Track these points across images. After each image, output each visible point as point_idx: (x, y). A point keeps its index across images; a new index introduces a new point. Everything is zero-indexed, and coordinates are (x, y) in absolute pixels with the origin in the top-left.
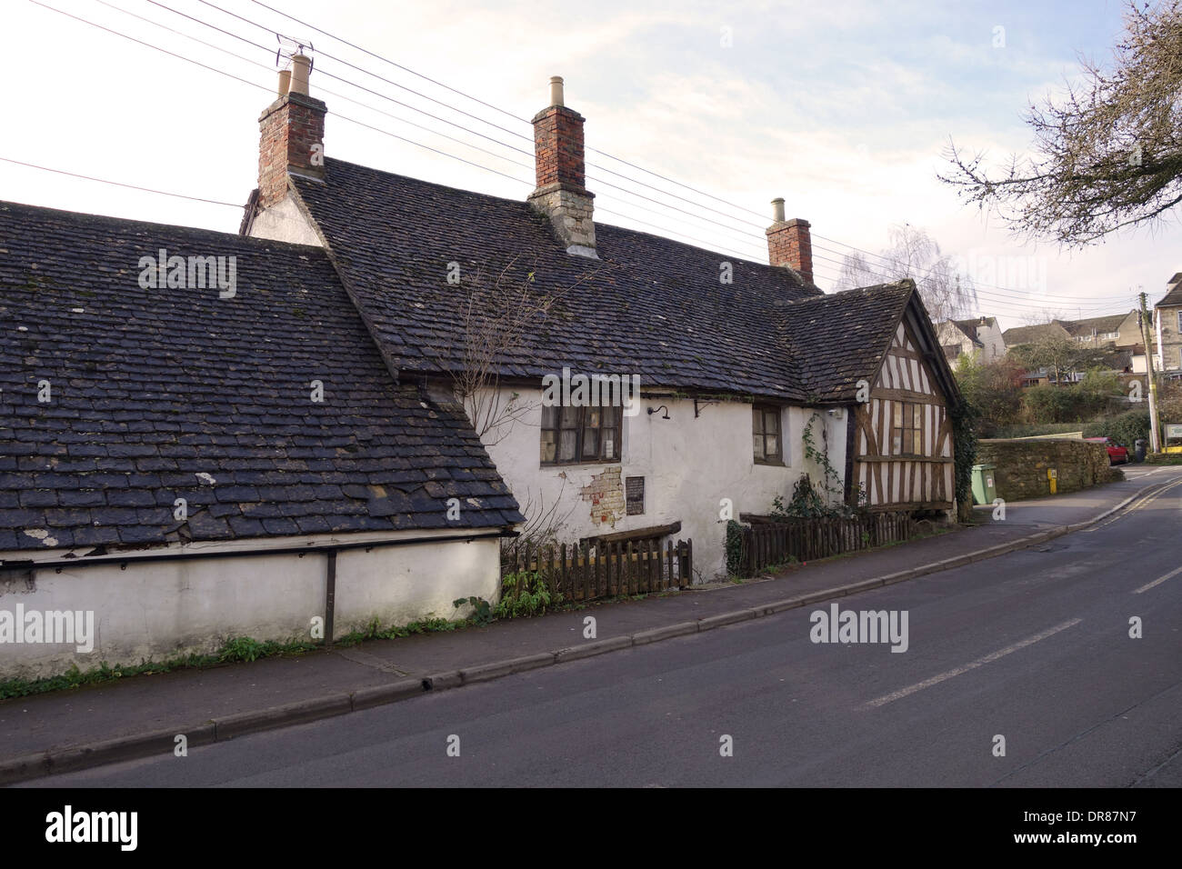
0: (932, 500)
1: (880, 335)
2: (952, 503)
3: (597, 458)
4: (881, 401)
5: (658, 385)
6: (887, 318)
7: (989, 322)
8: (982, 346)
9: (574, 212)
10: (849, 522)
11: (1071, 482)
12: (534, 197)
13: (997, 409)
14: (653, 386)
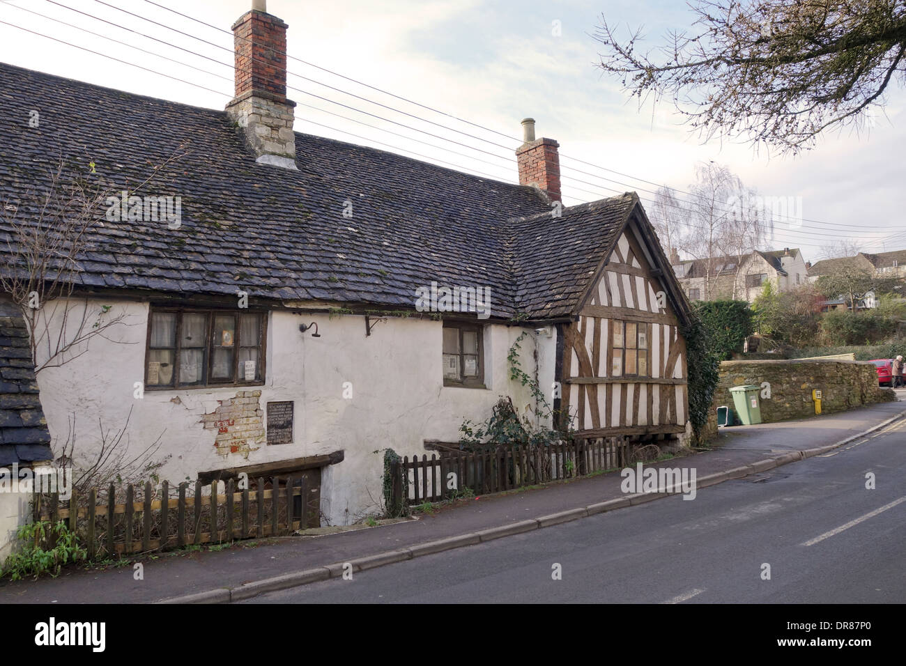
0: (660, 424)
1: (596, 250)
2: (684, 426)
3: (233, 379)
4: (597, 320)
5: (312, 300)
6: (605, 232)
7: (793, 253)
8: (786, 275)
9: (269, 121)
10: (557, 449)
11: (837, 403)
12: (230, 105)
13: (797, 332)
14: (306, 300)
